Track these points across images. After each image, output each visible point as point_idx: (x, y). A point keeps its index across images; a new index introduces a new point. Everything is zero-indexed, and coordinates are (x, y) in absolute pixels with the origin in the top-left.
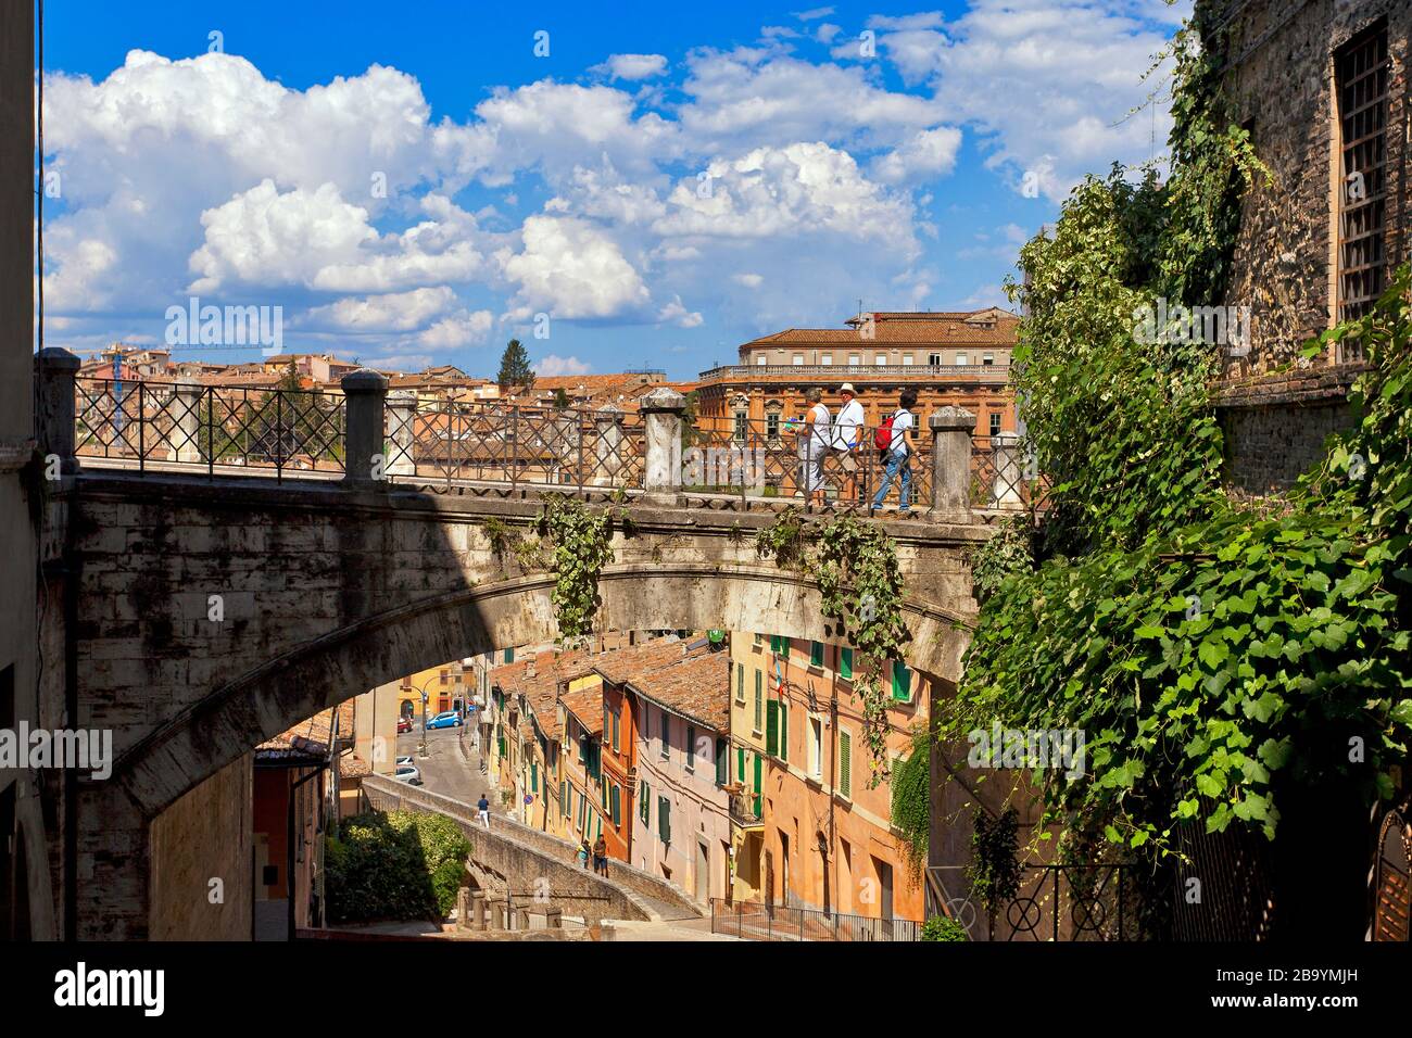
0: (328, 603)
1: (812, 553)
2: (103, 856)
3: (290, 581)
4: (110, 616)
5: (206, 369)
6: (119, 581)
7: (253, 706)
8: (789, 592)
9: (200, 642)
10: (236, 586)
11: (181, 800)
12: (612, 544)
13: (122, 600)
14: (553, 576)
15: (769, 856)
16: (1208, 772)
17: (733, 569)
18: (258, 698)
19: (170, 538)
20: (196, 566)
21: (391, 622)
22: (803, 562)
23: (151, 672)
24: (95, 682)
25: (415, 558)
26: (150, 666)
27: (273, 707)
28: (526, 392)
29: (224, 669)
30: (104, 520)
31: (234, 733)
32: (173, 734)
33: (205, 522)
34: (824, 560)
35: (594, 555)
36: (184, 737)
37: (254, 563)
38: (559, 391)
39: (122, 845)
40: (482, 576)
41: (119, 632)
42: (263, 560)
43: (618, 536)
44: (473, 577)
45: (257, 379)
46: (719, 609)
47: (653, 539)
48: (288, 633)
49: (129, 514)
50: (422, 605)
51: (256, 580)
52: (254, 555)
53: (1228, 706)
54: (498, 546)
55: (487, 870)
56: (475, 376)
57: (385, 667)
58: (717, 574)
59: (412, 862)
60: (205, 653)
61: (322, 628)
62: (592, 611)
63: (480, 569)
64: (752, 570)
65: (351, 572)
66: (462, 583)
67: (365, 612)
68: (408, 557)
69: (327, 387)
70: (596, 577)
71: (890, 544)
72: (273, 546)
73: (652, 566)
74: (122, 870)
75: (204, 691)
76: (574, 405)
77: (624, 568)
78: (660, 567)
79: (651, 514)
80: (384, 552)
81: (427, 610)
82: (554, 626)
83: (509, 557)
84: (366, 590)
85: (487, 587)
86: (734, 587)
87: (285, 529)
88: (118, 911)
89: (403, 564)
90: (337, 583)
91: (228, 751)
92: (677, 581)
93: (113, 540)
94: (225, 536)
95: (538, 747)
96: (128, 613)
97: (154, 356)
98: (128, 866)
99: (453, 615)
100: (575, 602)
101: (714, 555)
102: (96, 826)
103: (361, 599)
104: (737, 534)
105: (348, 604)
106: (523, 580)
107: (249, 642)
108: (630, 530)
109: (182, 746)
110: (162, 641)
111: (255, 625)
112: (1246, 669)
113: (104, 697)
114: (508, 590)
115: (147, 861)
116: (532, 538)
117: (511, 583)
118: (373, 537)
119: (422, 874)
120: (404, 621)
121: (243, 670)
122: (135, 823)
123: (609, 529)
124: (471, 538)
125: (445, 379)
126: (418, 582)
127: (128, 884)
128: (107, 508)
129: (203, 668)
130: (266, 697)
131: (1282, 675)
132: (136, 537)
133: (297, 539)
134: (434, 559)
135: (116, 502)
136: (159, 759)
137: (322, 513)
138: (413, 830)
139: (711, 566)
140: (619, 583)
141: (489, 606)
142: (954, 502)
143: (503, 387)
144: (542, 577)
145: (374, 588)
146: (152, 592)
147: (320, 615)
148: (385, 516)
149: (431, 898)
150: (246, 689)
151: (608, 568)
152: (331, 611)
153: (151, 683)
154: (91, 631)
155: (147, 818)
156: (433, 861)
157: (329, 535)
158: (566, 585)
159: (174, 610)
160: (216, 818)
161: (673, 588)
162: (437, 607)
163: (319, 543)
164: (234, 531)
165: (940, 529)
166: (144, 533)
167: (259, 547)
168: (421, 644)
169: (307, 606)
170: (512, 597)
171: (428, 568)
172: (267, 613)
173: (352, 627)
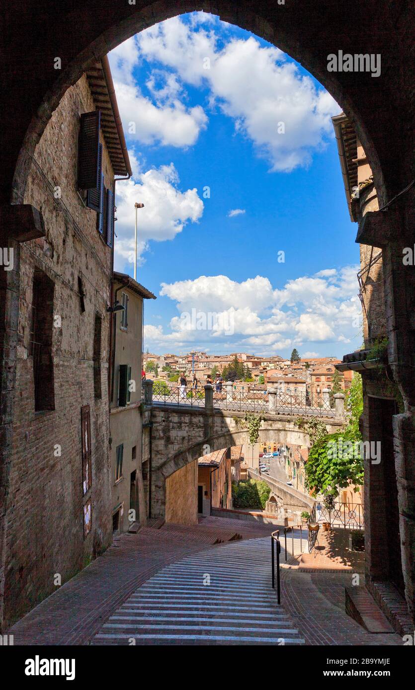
0: (201, 434)
1: (306, 426)
2: (156, 486)
3: (194, 429)
4: (158, 435)
5: (215, 357)
6: (160, 428)
7: (186, 455)
8: (302, 435)
9: (175, 441)
10: (183, 430)
11: (175, 474)
12: (261, 423)
13: (161, 432)
14: (248, 430)
15: (348, 498)
16: (325, 484)
17: (288, 429)
18: (187, 454)
19: (170, 419)
20: (175, 425)
21: (215, 438)
22: (304, 428)
23: (166, 447)
24: (155, 449)
25: (219, 425)
26: (166, 446)
27: (190, 456)
28: (298, 363)
29: (181, 447)
30: (157, 415)
31: (182, 461)
32: (170, 461)
33: (176, 416)
34: (310, 428)
35: (257, 425)
36: (173, 462)
37: (187, 425)
38: (307, 363)
39: (160, 484)
40: (233, 429)
41: (160, 438)
42: (188, 424)
43: (263, 421)
44: (231, 429)
45: (228, 359)
46: (286, 438)
47: (270, 422)
48: (193, 440)
49: (162, 414)
50: (221, 435)
51: (187, 429)
52: (187, 423)
53: (328, 472)
54: (237, 422)
55: (278, 497)
56: (284, 359)
57: (213, 449)
58: (285, 430)
59: (255, 493)
60: (176, 444)
61: (200, 439)
62: (257, 438)
63: (233, 428)
64: (293, 430)
65: (207, 428)
66: (229, 430)
67: (209, 435)
68: (218, 425)
69: (245, 362)
70: (257, 430)
71: (323, 425)
72: (190, 421)
73: (270, 428)
74: (160, 489)
75: (177, 451)
76: (311, 366)
77: (264, 429)
78: (272, 428)
79: (270, 417)
80: (213, 423)
81: (222, 436)
82: (249, 441)
83: (239, 425)
84: (209, 431)
85: (234, 432)
86: (289, 433)
87: (193, 418)
88: (159, 498)
89: (217, 426)
90: (203, 430)
91: (181, 465)
92: (276, 432)
93: (159, 419)
94: (181, 419)
95: (295, 463)
96: (162, 435)
97: (202, 354)
98: (161, 489)
99: (227, 438)
100: (253, 436)
101: (284, 426)
102: (155, 479)
103: (208, 433)
104: (289, 421)
105: (205, 434)
106: (242, 430)
107: (186, 442)
108: (265, 420)
109: (172, 464)
110: (168, 441)
111: (187, 438)
112: (331, 465)
113: (157, 452)
114: (239, 432)
115: (165, 488)
116: (244, 421)
117: (239, 431)
118: (210, 420)
119: (257, 497)
120: (217, 438)
121: (184, 448)
122: (163, 479)
123: (260, 419)
124: (231, 421)
125: (276, 359)
126: (220, 430)
127: (161, 493)
128: (158, 413)
129: (176, 447)
130: (189, 454)
131: (338, 467)
132: (163, 419)
133: (195, 420)
134: (223, 425)
135: (159, 411)
136: (168, 466)
137: (200, 415)
138: (255, 484)
139: (283, 428)
140: (263, 432)
141: (234, 436)
142: (340, 415)
143: (292, 362)
144: (246, 430)
145: (211, 431)
146: (166, 430)
147: (200, 436)
148: (213, 416)
149: (260, 503)
150: (185, 452)
151: (260, 428)
152: (202, 436)
153: (166, 450)
154: (155, 438)
155: (165, 479)
156: (260, 493)
157: (201, 419)
158: (251, 432)
159: (171, 435)
160: (186, 479)
161: (275, 433)
162: (224, 435)
163: (200, 421)
164: (182, 418)
165: (336, 421)
166: (165, 418)
167: (188, 421)
168: (221, 444)
169: (197, 434)
170: (240, 434)
171: (222, 427)
172: (189, 435)
173: (206, 439)
